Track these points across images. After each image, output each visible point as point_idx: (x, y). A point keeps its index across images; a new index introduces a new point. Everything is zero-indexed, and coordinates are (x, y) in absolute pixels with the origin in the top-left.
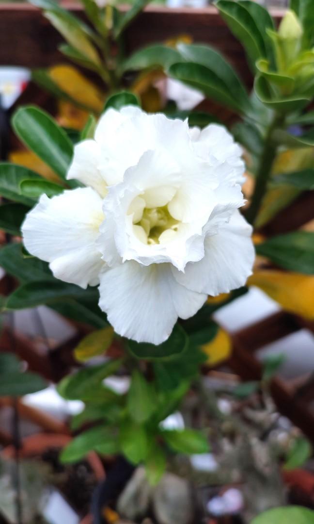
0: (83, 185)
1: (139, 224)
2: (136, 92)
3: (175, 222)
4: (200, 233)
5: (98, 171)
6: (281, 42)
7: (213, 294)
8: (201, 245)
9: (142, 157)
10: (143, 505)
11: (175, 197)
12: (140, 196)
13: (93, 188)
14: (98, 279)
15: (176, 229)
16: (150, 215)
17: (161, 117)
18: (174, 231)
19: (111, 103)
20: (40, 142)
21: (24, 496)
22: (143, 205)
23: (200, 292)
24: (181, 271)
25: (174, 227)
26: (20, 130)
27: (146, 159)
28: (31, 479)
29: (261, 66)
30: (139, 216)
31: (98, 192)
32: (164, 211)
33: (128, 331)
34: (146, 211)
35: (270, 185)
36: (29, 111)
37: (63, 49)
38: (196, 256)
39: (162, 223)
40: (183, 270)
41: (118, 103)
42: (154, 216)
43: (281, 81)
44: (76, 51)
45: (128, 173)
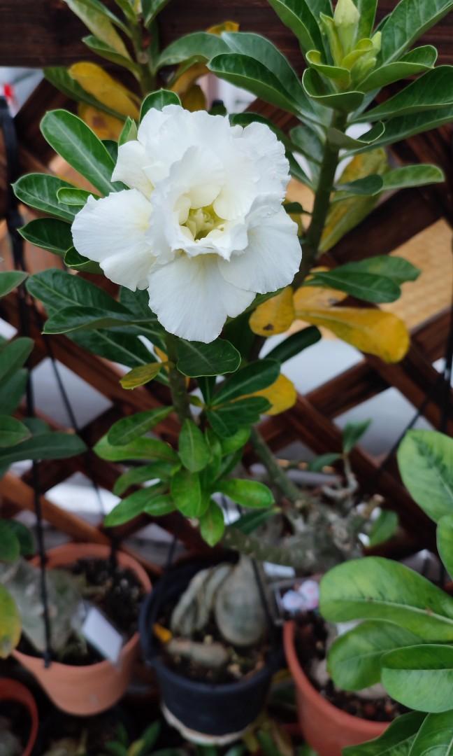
0: (127, 188)
1: (184, 225)
2: (175, 91)
3: (222, 221)
4: (242, 221)
5: (143, 171)
6: (335, 29)
7: (260, 292)
8: (245, 235)
9: (186, 153)
10: (203, 617)
11: (219, 196)
12: (185, 195)
13: (138, 190)
14: (147, 281)
15: (222, 229)
16: (196, 216)
17: (202, 114)
18: (220, 231)
19: (150, 103)
20: (73, 149)
21: (53, 612)
22: (187, 205)
23: (247, 289)
24: (226, 260)
25: (220, 226)
26: (49, 136)
27: (190, 154)
28: (62, 590)
29: (312, 58)
30: (185, 217)
31: (142, 193)
32: (210, 213)
33: (178, 329)
34: (192, 212)
35: (333, 197)
36: (56, 114)
37: (86, 40)
38: (241, 245)
39: (208, 225)
40: (228, 259)
41: (156, 103)
42: (200, 216)
43: (336, 74)
44: (101, 43)
45: (174, 168)
